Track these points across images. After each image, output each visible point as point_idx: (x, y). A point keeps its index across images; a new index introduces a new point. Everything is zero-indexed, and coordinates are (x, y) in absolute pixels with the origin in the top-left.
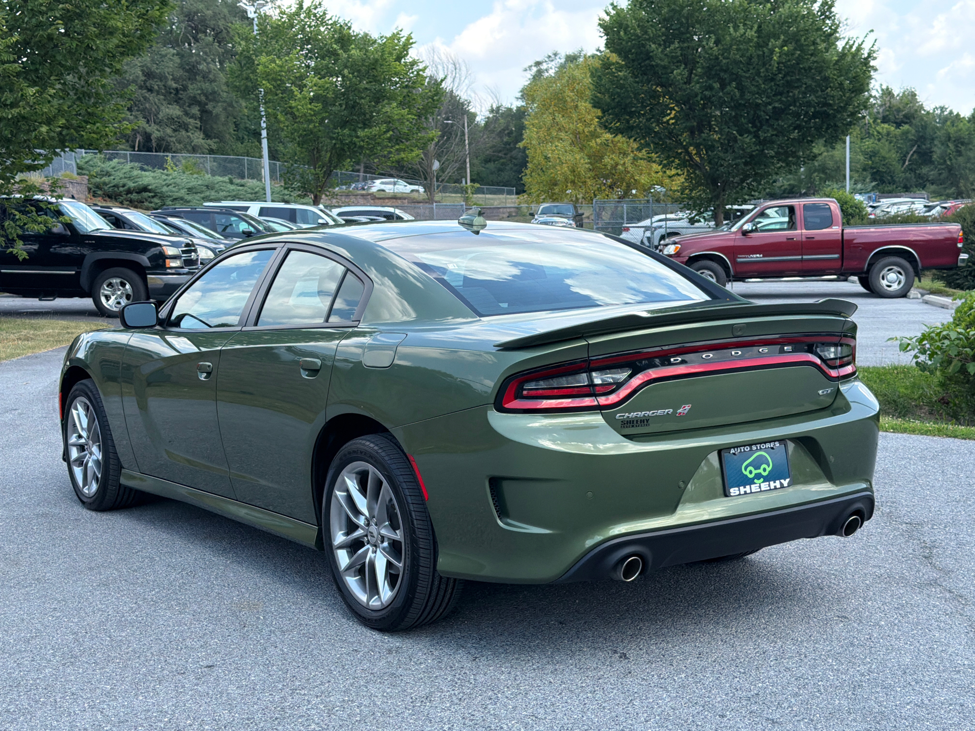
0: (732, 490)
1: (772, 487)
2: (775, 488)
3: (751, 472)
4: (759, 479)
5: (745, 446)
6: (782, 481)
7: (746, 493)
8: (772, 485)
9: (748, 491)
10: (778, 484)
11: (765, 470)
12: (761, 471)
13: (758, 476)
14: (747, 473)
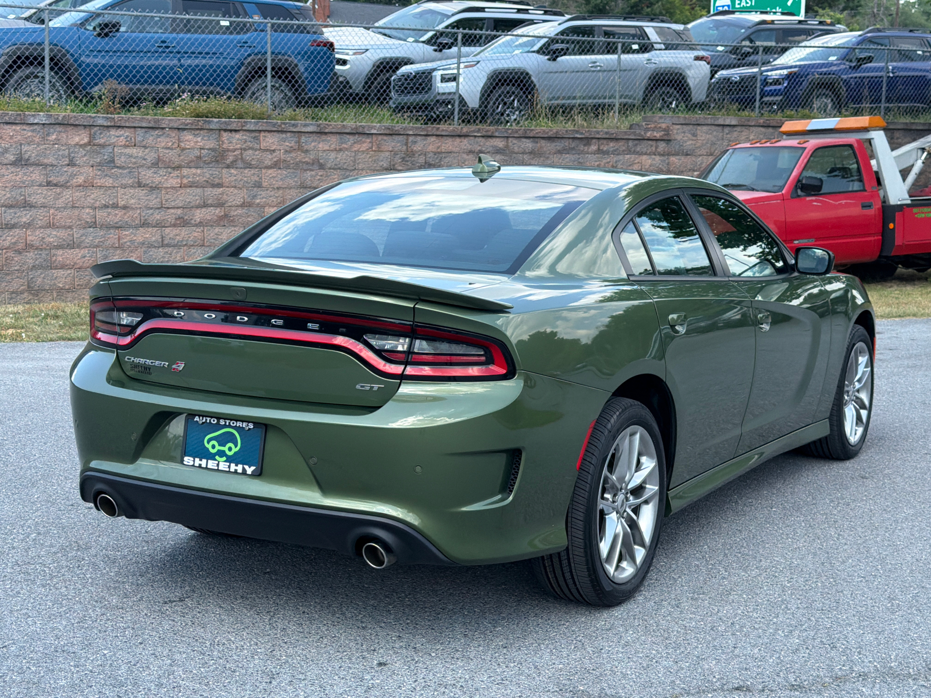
0: (186, 459)
1: (232, 470)
2: (236, 472)
3: (213, 447)
4: (221, 457)
5: (212, 417)
6: (246, 467)
7: (200, 466)
8: (233, 467)
9: (204, 465)
10: (240, 468)
11: (230, 449)
12: (226, 449)
13: (221, 454)
14: (209, 446)
